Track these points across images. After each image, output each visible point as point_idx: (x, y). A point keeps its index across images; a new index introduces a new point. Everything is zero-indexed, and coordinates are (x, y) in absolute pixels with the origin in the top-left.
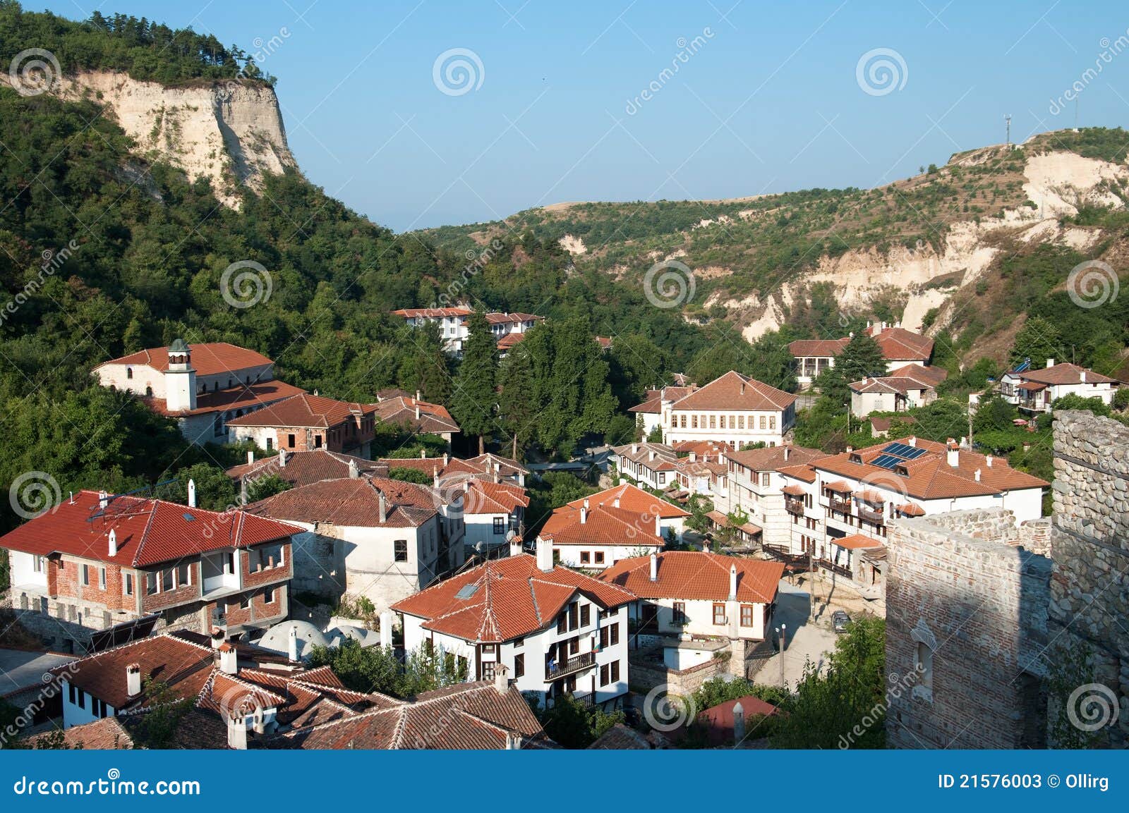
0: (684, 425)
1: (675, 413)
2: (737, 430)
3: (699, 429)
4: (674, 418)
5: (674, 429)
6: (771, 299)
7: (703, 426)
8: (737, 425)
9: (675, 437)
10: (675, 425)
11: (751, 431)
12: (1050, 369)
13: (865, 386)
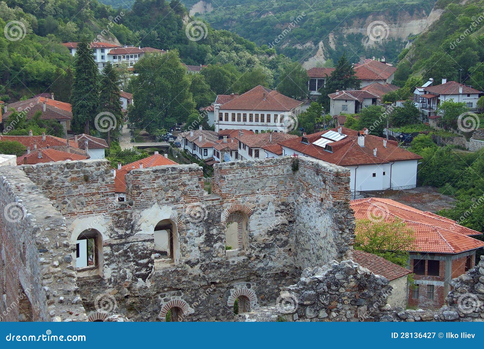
0: (227, 119)
1: (221, 112)
2: (260, 123)
3: (236, 122)
4: (221, 115)
5: (221, 122)
6: (321, 44)
7: (239, 120)
8: (260, 120)
9: (221, 127)
10: (221, 119)
11: (269, 124)
12: (444, 84)
13: (338, 95)
